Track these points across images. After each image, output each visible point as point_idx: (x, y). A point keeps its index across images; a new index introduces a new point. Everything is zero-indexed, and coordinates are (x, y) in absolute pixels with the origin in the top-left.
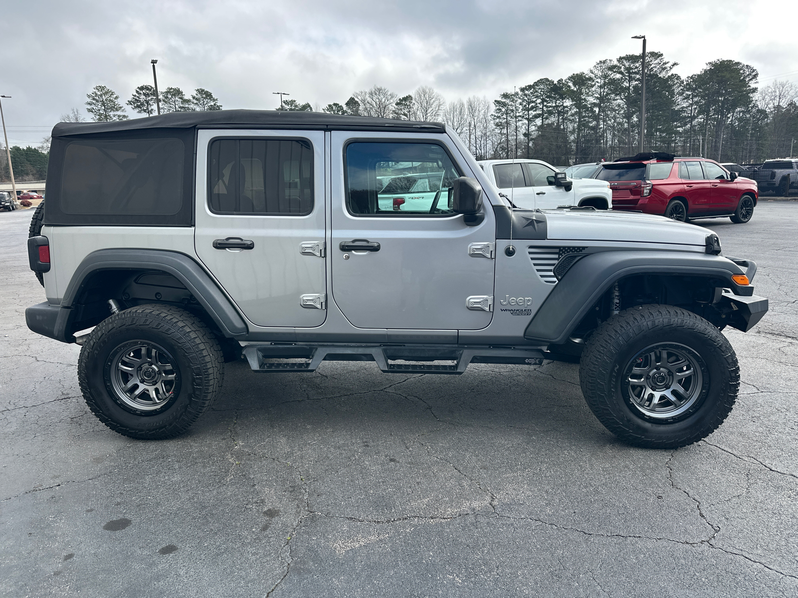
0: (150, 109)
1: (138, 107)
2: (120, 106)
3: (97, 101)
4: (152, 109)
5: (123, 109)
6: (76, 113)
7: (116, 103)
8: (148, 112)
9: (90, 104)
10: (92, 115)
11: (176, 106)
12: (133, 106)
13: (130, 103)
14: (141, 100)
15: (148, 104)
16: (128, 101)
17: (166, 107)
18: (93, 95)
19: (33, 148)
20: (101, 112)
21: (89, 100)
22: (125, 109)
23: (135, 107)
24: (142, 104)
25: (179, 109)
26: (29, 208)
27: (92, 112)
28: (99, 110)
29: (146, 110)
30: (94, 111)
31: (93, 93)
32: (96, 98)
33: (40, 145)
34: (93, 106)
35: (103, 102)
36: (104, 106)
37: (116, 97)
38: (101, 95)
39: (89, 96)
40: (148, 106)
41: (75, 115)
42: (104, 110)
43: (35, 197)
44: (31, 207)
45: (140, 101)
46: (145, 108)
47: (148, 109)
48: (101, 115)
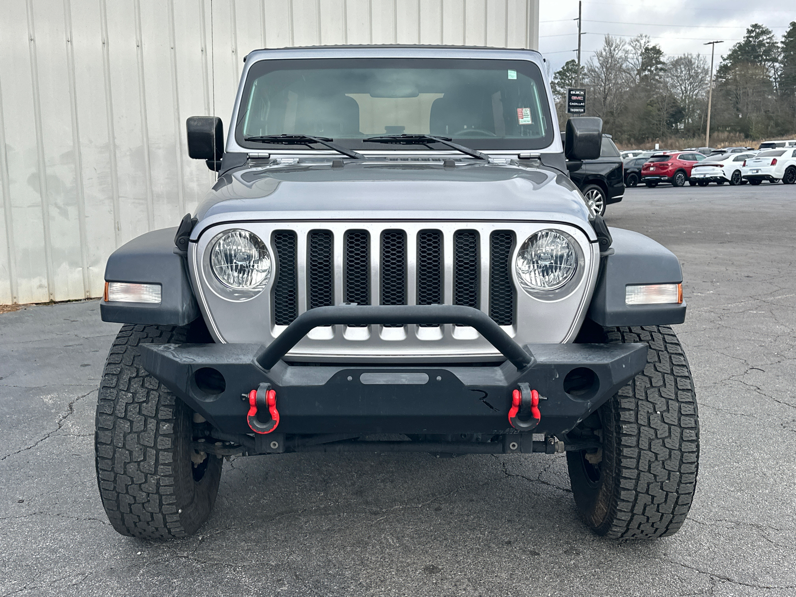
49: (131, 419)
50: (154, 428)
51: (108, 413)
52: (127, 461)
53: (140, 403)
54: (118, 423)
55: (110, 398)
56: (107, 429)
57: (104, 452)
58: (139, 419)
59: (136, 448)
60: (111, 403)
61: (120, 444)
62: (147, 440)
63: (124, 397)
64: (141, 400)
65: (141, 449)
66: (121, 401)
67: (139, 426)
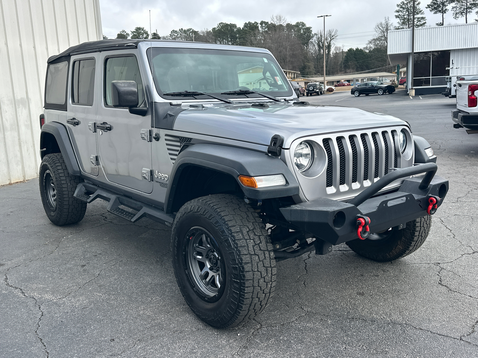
0: (444, 9)
1: (435, 8)
2: (420, 10)
3: (404, 8)
4: (446, 10)
5: (422, 12)
6: (387, 20)
7: (418, 8)
8: (443, 12)
9: (398, 11)
10: (398, 20)
11: (468, 3)
12: (431, 9)
13: (429, 6)
14: (438, 2)
15: (443, 5)
16: (428, 5)
17: (458, 6)
18: (401, 4)
19: (360, 49)
20: (405, 17)
21: (398, 9)
22: (424, 12)
23: (433, 10)
24: (439, 6)
25: (470, 6)
26: (332, 93)
27: (399, 17)
28: (404, 15)
29: (441, 10)
30: (400, 17)
31: (401, 3)
32: (403, 6)
33: (365, 46)
34: (400, 13)
35: (408, 8)
36: (408, 12)
37: (418, 3)
38: (407, 4)
39: (398, 6)
40: (443, 7)
41: (386, 21)
42: (408, 15)
43: (346, 84)
44: (334, 92)
45: (437, 4)
46: (440, 9)
47: (442, 9)
48: (405, 19)
49: (258, 254)
50: (268, 256)
51: (246, 253)
52: (259, 278)
53: (259, 244)
54: (252, 258)
55: (243, 245)
56: (248, 263)
57: (248, 277)
58: (261, 253)
59: (263, 270)
60: (246, 248)
61: (256, 269)
62: (267, 263)
63: (250, 243)
64: (258, 243)
65: (265, 269)
66: (250, 245)
67: (262, 257)
